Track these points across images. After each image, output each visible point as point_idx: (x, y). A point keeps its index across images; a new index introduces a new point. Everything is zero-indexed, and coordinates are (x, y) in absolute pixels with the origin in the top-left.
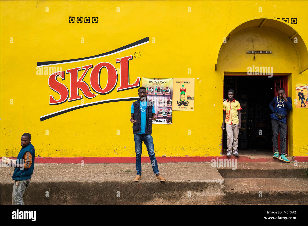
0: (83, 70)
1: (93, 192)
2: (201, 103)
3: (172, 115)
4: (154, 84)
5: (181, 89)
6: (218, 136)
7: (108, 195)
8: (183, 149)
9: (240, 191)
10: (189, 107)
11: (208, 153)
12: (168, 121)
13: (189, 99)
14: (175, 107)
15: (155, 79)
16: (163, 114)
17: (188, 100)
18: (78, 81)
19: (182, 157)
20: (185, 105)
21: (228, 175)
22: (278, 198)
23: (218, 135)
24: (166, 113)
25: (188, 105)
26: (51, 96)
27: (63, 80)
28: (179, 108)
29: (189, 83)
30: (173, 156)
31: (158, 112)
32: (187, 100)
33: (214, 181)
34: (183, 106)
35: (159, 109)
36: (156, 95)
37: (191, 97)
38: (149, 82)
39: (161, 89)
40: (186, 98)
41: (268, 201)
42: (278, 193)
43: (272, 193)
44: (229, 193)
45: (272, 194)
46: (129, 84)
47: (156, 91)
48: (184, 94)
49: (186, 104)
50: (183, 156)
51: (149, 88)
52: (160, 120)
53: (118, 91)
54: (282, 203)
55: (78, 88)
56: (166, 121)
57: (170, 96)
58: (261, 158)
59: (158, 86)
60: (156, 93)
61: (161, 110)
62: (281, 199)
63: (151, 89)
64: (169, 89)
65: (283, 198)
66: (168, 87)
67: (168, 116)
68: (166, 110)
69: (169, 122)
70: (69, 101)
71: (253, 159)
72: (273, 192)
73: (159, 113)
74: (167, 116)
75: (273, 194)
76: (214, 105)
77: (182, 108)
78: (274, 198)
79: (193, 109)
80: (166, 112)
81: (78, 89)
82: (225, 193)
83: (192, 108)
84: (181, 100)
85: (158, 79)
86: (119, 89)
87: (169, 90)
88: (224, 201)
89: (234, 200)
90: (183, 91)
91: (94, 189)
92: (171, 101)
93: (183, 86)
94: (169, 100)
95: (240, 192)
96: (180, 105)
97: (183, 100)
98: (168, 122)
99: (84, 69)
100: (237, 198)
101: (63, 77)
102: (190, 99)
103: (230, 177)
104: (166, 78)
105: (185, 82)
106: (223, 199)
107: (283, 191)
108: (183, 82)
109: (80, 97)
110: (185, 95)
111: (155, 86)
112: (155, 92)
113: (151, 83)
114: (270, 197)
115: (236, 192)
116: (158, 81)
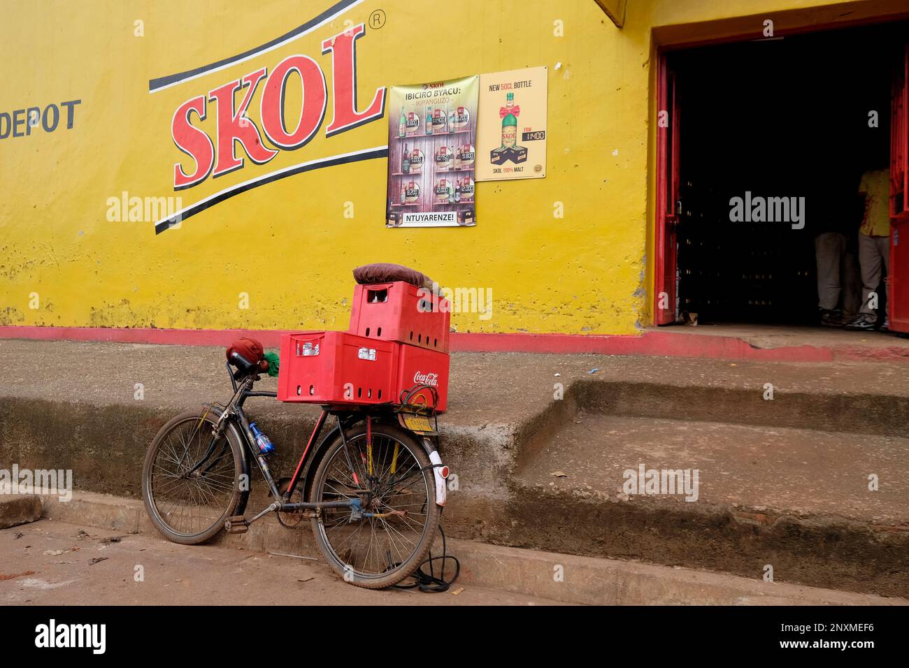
0: (245, 86)
1: (80, 437)
2: (567, 150)
3: (474, 198)
4: (423, 102)
5: (502, 109)
6: (626, 261)
7: (118, 454)
8: (508, 308)
9: (586, 490)
10: (527, 169)
11: (591, 321)
12: (463, 217)
13: (530, 140)
14: (486, 169)
15: (425, 86)
16: (448, 195)
17: (526, 144)
18: (233, 119)
19: (506, 335)
20: (516, 162)
21: (623, 405)
22: (785, 549)
23: (626, 258)
24: (457, 191)
25: (525, 160)
26: (177, 167)
27: (202, 119)
28: (496, 171)
29: (528, 84)
30: (479, 331)
31: (434, 190)
32: (521, 144)
33: (464, 433)
34: (509, 163)
35: (438, 180)
36: (431, 137)
37: (534, 133)
38: (409, 97)
39: (443, 115)
40: (520, 137)
41: (727, 559)
42: (783, 523)
43: (751, 518)
44: (533, 494)
45: (749, 521)
46: (356, 110)
47: (430, 124)
48: (513, 123)
49: (519, 158)
50: (508, 331)
51: (410, 116)
52: (440, 213)
53: (328, 136)
54: (807, 576)
55: (233, 138)
56: (458, 216)
57: (469, 135)
58: (799, 346)
59: (434, 107)
60: (429, 131)
61: (442, 183)
62: (805, 554)
63: (416, 118)
64: (466, 112)
65: (815, 552)
66: (462, 108)
67: (463, 200)
68: (458, 181)
69: (468, 221)
70: (215, 177)
71: (767, 348)
72: (758, 512)
73: (437, 194)
74: (459, 201)
75: (758, 524)
76: (615, 153)
77: (507, 170)
78: (759, 545)
79: (543, 172)
80: (458, 187)
81: (235, 140)
82: (512, 488)
83: (538, 169)
84: (502, 144)
85: (434, 85)
86: (329, 129)
87: (466, 117)
88: (509, 524)
89: (554, 528)
90: (509, 115)
91: (84, 429)
92: (472, 150)
93: (510, 97)
94: (466, 148)
95: (585, 494)
96: (499, 163)
97: (509, 145)
98: (463, 220)
99: (248, 84)
100: (566, 519)
101: (201, 114)
102: (533, 139)
103: (629, 414)
104: (458, 80)
105: (517, 85)
106: (503, 517)
107: (814, 512)
108: (509, 86)
109: (239, 162)
110: (515, 126)
111: (424, 109)
112: (426, 127)
113: (413, 101)
114: (740, 537)
115: (562, 493)
116: (433, 90)
